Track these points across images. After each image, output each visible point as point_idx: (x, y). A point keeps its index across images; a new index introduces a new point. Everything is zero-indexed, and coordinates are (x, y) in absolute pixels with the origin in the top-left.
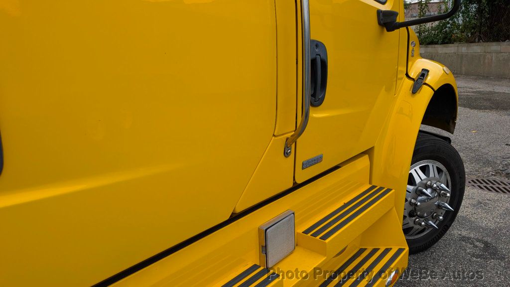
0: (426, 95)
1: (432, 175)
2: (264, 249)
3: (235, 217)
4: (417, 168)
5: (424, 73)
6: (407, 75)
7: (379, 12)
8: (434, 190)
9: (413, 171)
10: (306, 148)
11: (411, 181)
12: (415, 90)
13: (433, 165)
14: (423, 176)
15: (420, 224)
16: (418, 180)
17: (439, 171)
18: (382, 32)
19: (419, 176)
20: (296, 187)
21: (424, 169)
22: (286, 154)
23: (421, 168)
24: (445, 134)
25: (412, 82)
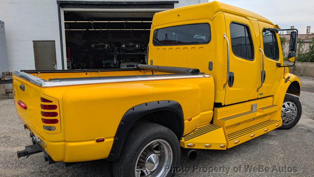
0: (289, 83)
1: (290, 106)
2: (252, 109)
3: (249, 101)
4: (286, 103)
5: (289, 78)
6: (284, 78)
7: (277, 63)
8: (291, 110)
9: (285, 104)
10: (261, 91)
11: (284, 106)
12: (286, 82)
13: (291, 103)
14: (288, 106)
15: (287, 119)
16: (286, 107)
17: (293, 105)
18: (277, 68)
19: (287, 106)
20: (258, 99)
21: (288, 104)
22: (257, 91)
23: (287, 103)
24: (297, 97)
25: (285, 80)
